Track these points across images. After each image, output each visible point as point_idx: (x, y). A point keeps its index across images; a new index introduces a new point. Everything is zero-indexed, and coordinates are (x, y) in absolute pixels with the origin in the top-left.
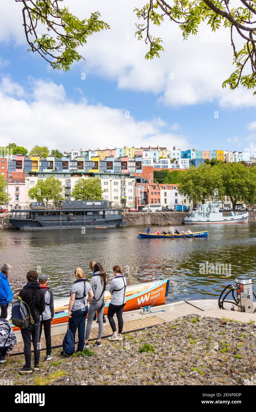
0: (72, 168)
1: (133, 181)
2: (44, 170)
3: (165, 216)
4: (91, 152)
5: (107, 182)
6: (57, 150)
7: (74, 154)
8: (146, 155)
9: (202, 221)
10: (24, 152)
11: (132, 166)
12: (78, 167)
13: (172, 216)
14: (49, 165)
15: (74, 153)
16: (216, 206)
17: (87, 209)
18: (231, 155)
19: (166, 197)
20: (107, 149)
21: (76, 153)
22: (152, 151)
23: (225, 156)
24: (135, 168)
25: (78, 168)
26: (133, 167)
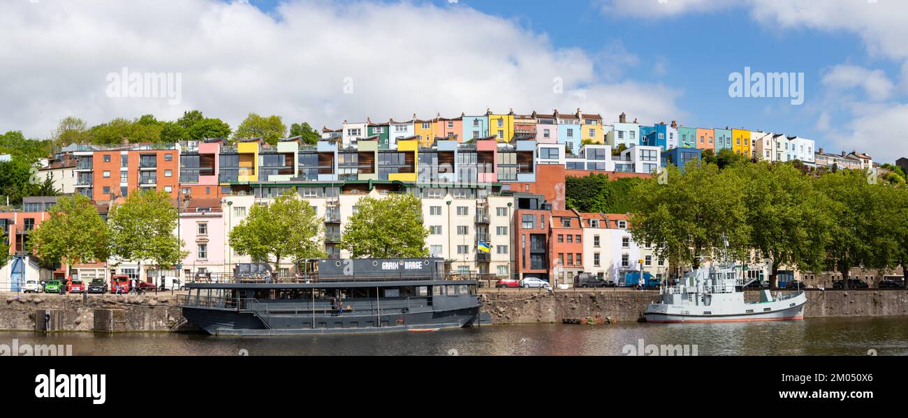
0: (343, 170)
1: (509, 205)
2: (269, 176)
3: (594, 301)
4: (397, 126)
5: (439, 208)
6: (305, 124)
7: (351, 132)
8: (546, 135)
9: (691, 314)
10: (222, 133)
11: (506, 162)
12: (361, 166)
13: (612, 301)
14: (284, 165)
15: (349, 131)
16: (728, 274)
17: (383, 280)
18: (768, 144)
19: (597, 250)
20: (439, 117)
21: (355, 130)
22: (561, 122)
23: (753, 145)
24: (514, 170)
25: (359, 169)
26: (510, 166)
